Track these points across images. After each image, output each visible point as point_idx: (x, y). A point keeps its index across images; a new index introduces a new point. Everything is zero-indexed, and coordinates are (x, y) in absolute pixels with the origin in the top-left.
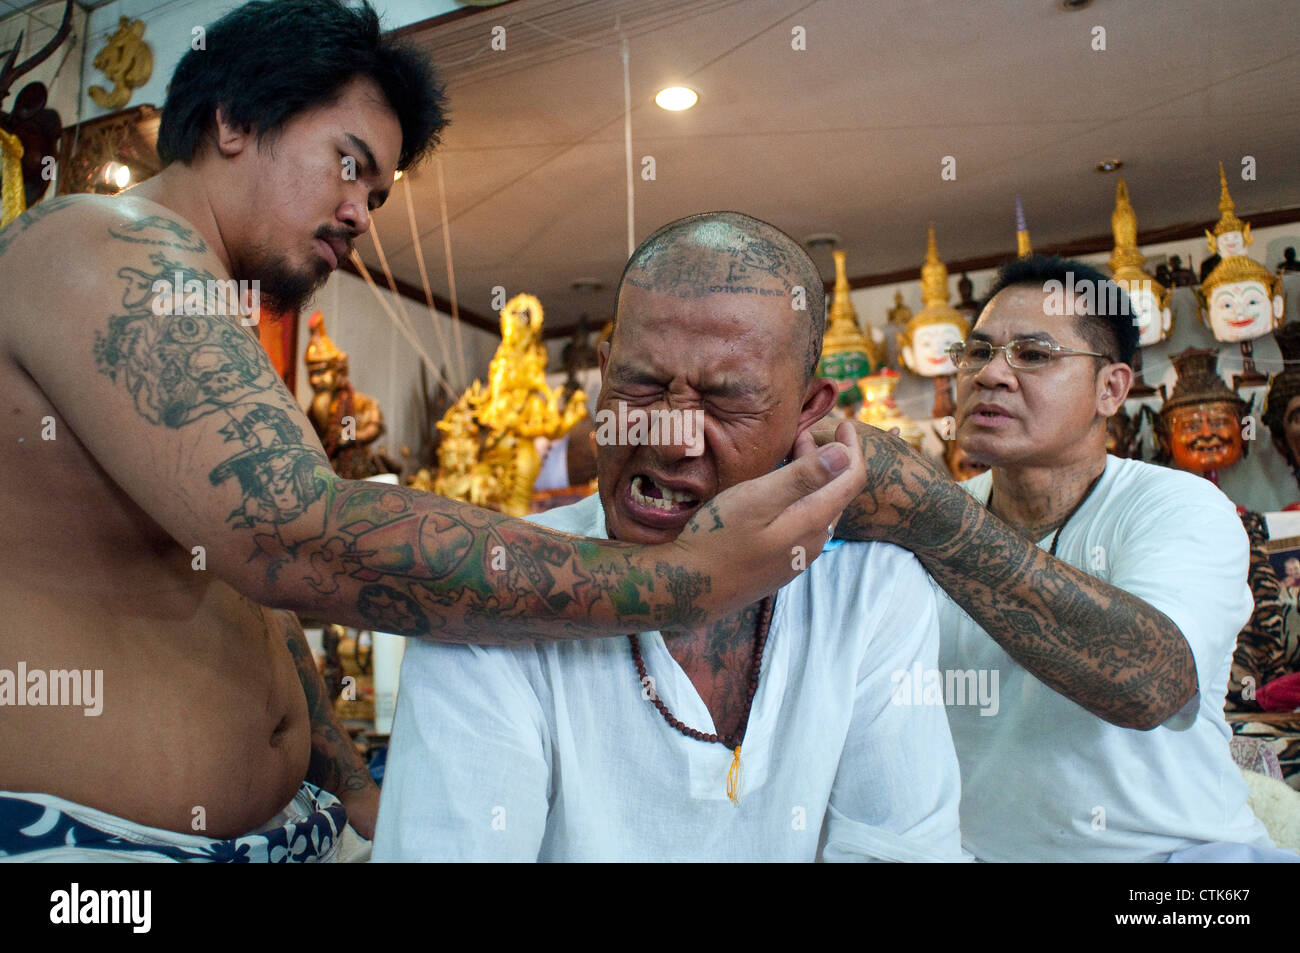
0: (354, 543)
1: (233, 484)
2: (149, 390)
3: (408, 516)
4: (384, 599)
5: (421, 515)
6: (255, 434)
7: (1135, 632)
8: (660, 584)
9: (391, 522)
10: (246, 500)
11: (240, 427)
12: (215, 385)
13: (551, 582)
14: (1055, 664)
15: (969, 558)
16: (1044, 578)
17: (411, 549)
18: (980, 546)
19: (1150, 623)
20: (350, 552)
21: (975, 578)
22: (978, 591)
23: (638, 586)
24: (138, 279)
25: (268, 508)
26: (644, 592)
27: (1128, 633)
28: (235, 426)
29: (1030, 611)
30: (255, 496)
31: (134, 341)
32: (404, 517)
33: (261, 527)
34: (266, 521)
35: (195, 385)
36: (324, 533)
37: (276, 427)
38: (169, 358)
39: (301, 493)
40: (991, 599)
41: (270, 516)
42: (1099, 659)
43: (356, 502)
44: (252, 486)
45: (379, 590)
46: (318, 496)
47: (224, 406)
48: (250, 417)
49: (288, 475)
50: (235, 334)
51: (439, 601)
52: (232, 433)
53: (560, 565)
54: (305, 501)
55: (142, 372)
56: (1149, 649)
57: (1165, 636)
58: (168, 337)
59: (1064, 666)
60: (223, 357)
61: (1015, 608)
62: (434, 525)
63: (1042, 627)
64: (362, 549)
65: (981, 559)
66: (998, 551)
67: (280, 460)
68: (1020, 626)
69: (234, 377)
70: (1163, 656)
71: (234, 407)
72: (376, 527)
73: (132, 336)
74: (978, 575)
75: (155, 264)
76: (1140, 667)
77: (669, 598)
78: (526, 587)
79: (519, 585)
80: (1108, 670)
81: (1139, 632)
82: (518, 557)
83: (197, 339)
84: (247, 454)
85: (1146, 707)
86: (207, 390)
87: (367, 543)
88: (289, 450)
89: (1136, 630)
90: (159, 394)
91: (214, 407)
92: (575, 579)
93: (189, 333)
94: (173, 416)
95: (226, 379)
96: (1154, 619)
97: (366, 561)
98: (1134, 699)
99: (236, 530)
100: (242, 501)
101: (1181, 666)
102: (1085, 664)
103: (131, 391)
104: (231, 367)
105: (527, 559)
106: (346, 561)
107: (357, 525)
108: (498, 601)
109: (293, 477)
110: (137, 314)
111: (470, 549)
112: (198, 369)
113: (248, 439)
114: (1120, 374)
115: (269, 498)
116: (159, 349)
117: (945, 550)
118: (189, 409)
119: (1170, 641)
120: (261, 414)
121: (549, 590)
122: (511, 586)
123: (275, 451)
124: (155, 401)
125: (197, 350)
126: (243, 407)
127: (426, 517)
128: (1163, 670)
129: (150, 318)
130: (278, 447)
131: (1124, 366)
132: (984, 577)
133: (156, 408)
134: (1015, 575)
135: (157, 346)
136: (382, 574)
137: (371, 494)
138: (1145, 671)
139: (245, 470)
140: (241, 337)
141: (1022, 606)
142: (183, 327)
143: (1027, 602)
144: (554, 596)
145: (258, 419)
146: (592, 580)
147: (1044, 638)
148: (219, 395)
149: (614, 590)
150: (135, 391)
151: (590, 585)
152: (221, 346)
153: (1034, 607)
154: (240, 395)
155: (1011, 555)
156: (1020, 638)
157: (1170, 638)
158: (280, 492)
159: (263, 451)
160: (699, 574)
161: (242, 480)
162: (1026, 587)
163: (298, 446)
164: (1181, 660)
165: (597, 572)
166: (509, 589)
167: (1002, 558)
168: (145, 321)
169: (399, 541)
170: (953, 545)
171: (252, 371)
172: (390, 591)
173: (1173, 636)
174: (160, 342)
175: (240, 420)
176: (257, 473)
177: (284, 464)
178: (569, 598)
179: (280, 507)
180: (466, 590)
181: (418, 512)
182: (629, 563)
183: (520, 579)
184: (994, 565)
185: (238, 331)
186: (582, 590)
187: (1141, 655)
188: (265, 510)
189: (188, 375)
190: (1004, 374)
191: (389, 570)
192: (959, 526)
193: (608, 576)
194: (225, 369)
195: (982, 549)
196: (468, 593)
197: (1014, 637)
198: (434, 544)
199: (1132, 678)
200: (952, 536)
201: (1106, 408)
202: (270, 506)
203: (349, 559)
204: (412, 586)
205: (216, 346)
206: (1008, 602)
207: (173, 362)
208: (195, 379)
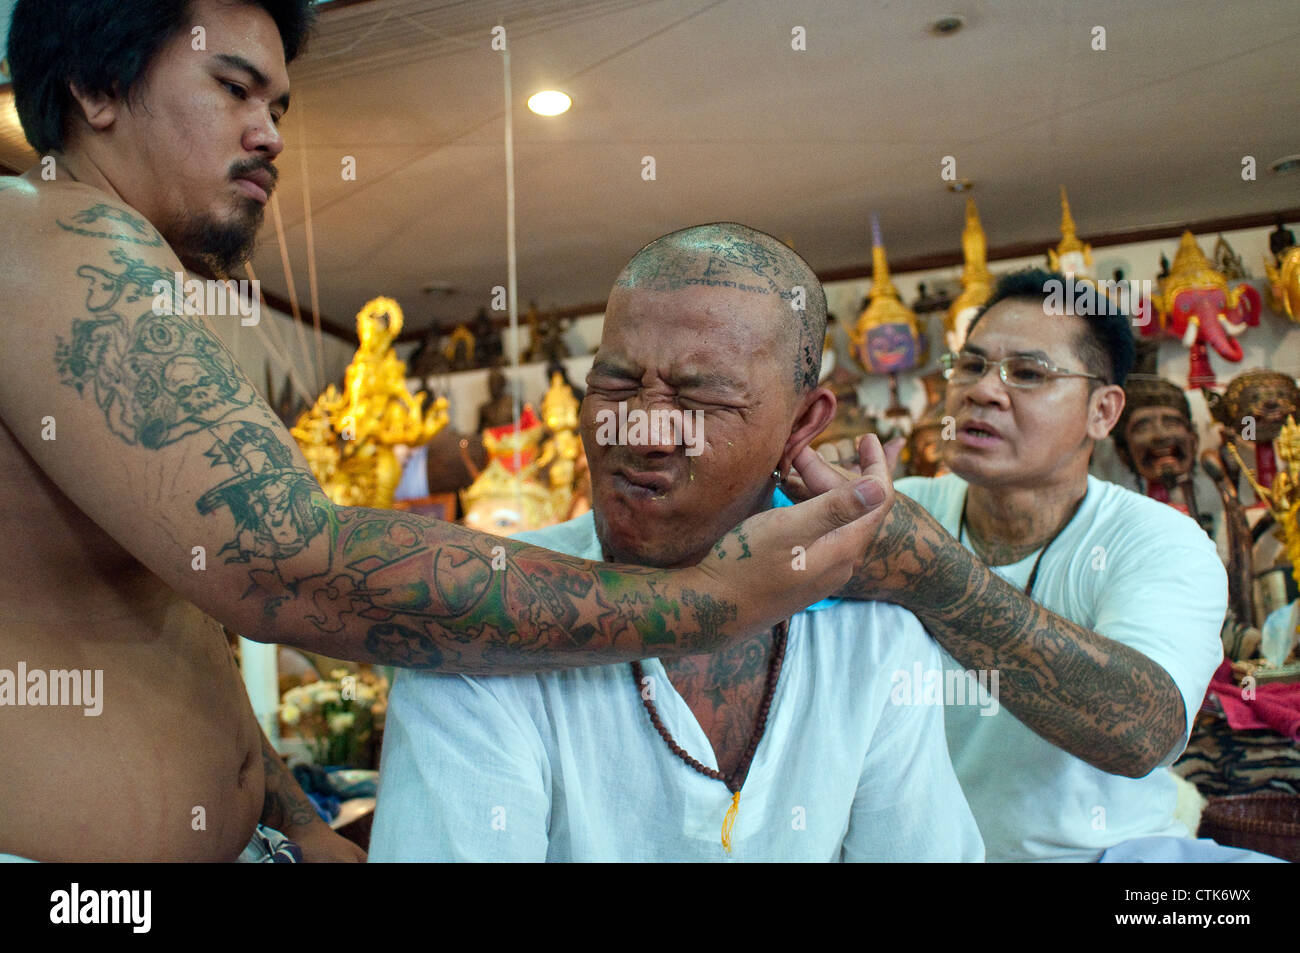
0: (364, 581)
1: (224, 513)
2: (122, 405)
3: (420, 550)
4: (396, 637)
5: (434, 548)
6: (244, 458)
7: (1130, 685)
8: (686, 613)
9: (404, 557)
10: (240, 532)
11: (227, 449)
12: (195, 402)
13: (574, 614)
14: (1053, 720)
15: (973, 621)
16: (1046, 638)
17: (427, 586)
18: (984, 608)
19: (1145, 676)
20: (359, 589)
21: (978, 639)
22: (980, 652)
23: (664, 616)
24: (101, 279)
25: (265, 542)
26: (670, 622)
27: (1124, 688)
28: (222, 448)
29: (1031, 670)
30: (251, 529)
31: (103, 349)
32: (414, 552)
33: (255, 562)
34: (263, 556)
35: (173, 400)
36: (329, 570)
37: (265, 448)
38: (143, 369)
39: (301, 525)
40: (992, 659)
41: (268, 550)
42: (1097, 715)
43: (363, 535)
44: (245, 516)
45: (391, 629)
46: (320, 529)
47: (208, 425)
48: (237, 438)
49: (285, 505)
50: (208, 342)
51: (457, 639)
52: (219, 456)
53: (584, 597)
54: (306, 534)
55: (113, 384)
56: (1144, 700)
57: (1158, 687)
58: (141, 346)
59: (1062, 722)
60: (200, 369)
61: (1017, 668)
62: (449, 559)
63: (1042, 686)
64: (374, 586)
65: (985, 622)
66: (1002, 613)
67: (275, 487)
68: (1021, 685)
69: (213, 391)
70: (1156, 707)
71: (218, 427)
72: (389, 563)
73: (100, 343)
74: (980, 636)
75: (118, 262)
76: (1134, 720)
77: (694, 626)
78: (550, 622)
79: (542, 619)
80: (1105, 725)
81: (1135, 687)
82: (539, 589)
83: (170, 348)
84: (238, 480)
85: (1140, 757)
86: (187, 406)
87: (378, 581)
88: (282, 474)
89: (1131, 684)
90: (135, 410)
91: (198, 426)
92: (600, 610)
93: (162, 341)
94: (152, 435)
95: (206, 394)
96: (1148, 671)
97: (377, 600)
98: (1128, 751)
99: (229, 565)
100: (236, 533)
101: (1171, 716)
102: (1082, 720)
103: (101, 406)
104: (209, 380)
105: (548, 591)
106: (353, 600)
107: (366, 562)
108: (520, 637)
109: (290, 506)
110: (105, 318)
111: (488, 584)
112: (175, 383)
113: (237, 462)
114: (1113, 397)
115: (266, 532)
116: (131, 359)
117: (949, 612)
118: (169, 428)
119: (1161, 692)
120: (247, 434)
121: (573, 623)
122: (533, 620)
123: (267, 477)
124: (130, 418)
125: (172, 360)
126: (227, 426)
127: (440, 550)
128: (1156, 720)
129: (120, 323)
130: (269, 472)
131: (1117, 388)
132: (986, 639)
133: (131, 426)
134: (1018, 636)
135: (129, 356)
136: (395, 613)
137: (379, 526)
138: (1140, 724)
139: (237, 497)
140: (214, 345)
141: (1023, 666)
142: (155, 335)
143: (1029, 663)
144: (577, 629)
145: (246, 440)
146: (618, 610)
147: (1044, 696)
148: (200, 413)
149: (640, 620)
150: (106, 407)
151: (616, 616)
152: (197, 357)
153: (1036, 668)
154: (223, 412)
155: (1015, 617)
156: (1019, 696)
157: (1163, 688)
158: (277, 524)
159: (255, 476)
160: (725, 603)
161: (234, 509)
162: (1028, 647)
163: (289, 470)
164: (1171, 709)
165: (622, 602)
166: (532, 624)
167: (1006, 620)
168: (113, 326)
169: (414, 579)
170: (957, 608)
171: (230, 383)
172: (402, 630)
173: (1165, 685)
174: (132, 351)
175: (227, 441)
176: (250, 502)
177: (278, 492)
178: (594, 630)
179: (279, 541)
180: (486, 627)
181: (430, 545)
182: (654, 591)
183: (543, 612)
184: (997, 627)
185: (211, 338)
186: (606, 621)
187: (1136, 708)
188: (261, 543)
189: (165, 389)
190: (997, 391)
191: (403, 609)
192: (964, 589)
193: (633, 606)
194: (203, 382)
195: (987, 612)
196: (488, 630)
197: (1013, 696)
198: (453, 579)
199: (1127, 731)
200: (957, 600)
201: (1097, 430)
202: (268, 540)
203: (357, 598)
204: (427, 625)
205: (193, 356)
206: (1009, 662)
207: (147, 374)
208: (172, 394)
